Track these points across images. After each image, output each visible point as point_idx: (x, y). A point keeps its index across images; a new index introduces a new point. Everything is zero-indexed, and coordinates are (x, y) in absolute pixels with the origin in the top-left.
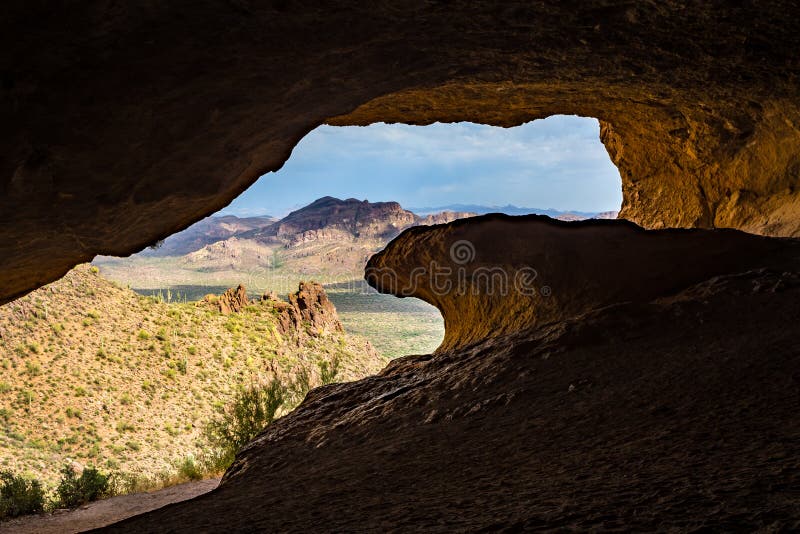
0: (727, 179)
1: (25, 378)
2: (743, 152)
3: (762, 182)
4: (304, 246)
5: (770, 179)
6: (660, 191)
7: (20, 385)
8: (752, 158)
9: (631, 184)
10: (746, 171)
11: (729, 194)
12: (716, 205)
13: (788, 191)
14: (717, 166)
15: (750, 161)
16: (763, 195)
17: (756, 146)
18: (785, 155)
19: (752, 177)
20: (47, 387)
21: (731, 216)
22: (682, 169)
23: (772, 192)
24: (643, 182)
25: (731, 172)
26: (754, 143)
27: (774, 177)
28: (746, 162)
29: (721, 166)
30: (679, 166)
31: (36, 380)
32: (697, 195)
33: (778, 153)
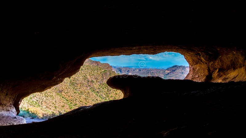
0: (216, 65)
1: (115, 95)
2: (218, 59)
3: (225, 66)
4: (170, 75)
5: (227, 66)
6: (198, 68)
7: (114, 96)
8: (221, 60)
9: (191, 66)
10: (220, 64)
11: (216, 69)
12: (213, 72)
13: (233, 69)
14: (212, 62)
15: (221, 61)
16: (226, 70)
17: (221, 57)
18: (229, 60)
19: (222, 65)
20: (118, 97)
21: (216, 75)
22: (203, 63)
23: (228, 69)
24: (194, 66)
25: (216, 64)
26: (221, 56)
27: (228, 65)
28: (220, 61)
29: (213, 62)
30: (202, 62)
31: (117, 95)
32: (207, 70)
33: (227, 59)
